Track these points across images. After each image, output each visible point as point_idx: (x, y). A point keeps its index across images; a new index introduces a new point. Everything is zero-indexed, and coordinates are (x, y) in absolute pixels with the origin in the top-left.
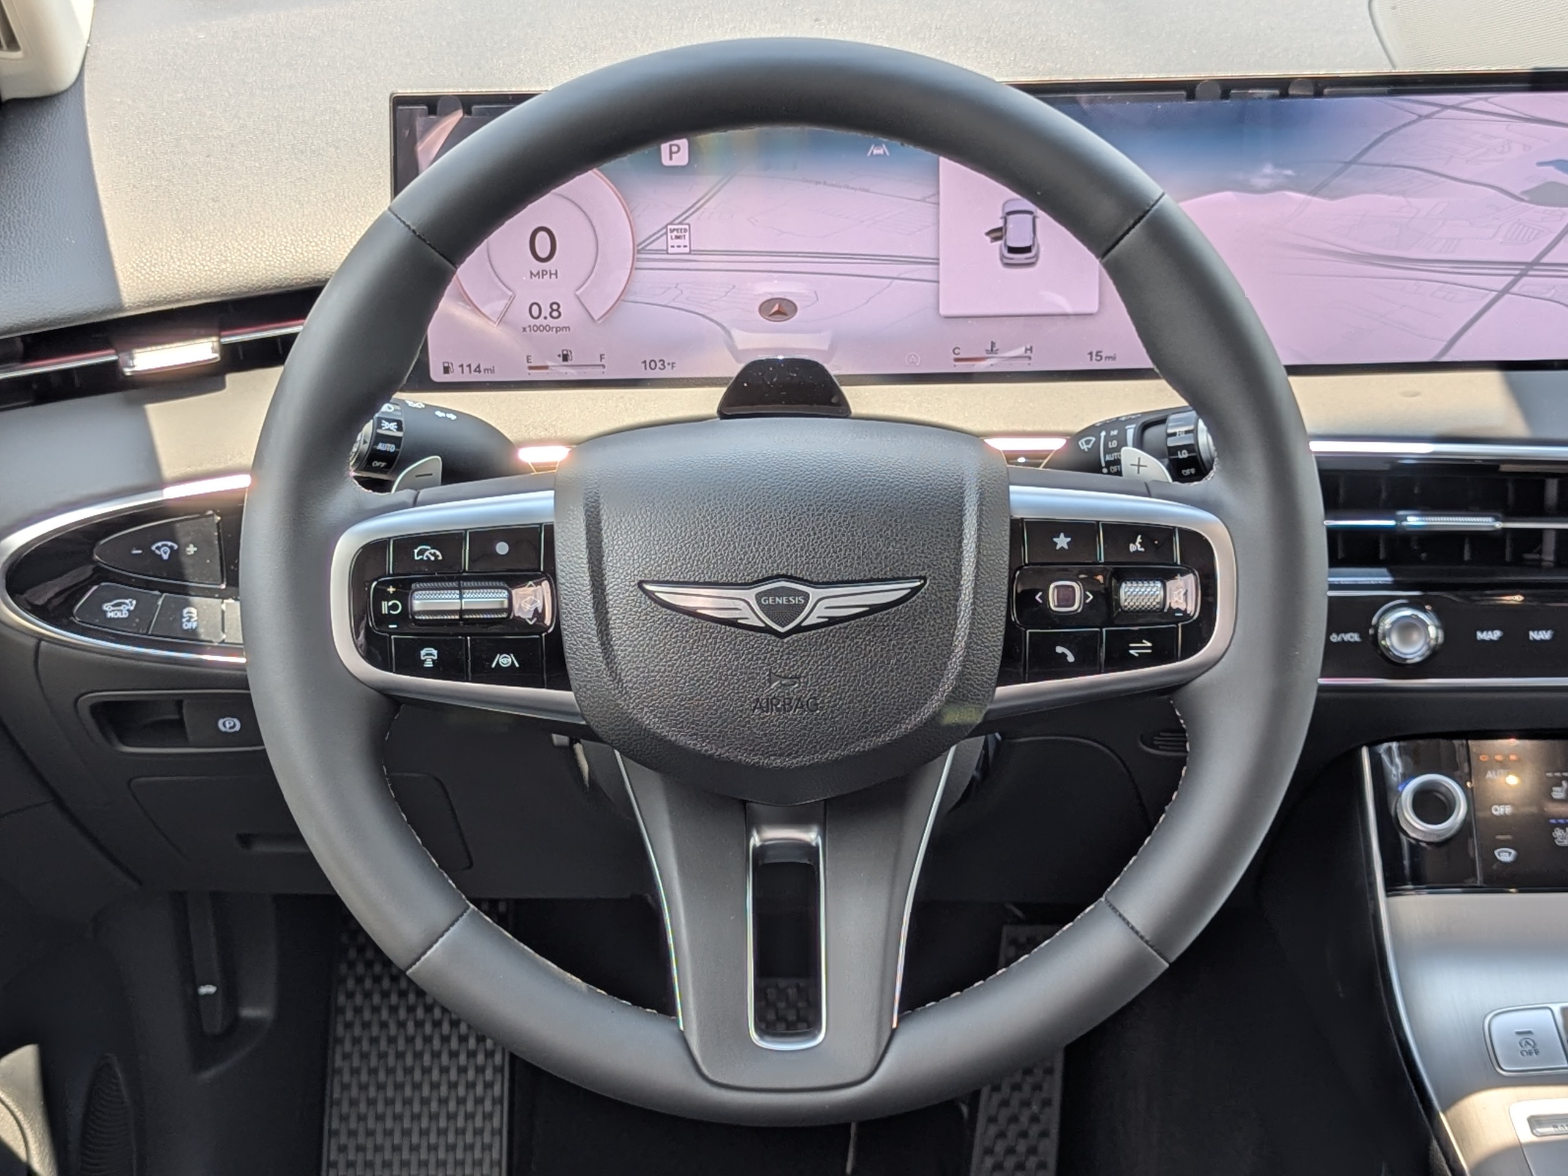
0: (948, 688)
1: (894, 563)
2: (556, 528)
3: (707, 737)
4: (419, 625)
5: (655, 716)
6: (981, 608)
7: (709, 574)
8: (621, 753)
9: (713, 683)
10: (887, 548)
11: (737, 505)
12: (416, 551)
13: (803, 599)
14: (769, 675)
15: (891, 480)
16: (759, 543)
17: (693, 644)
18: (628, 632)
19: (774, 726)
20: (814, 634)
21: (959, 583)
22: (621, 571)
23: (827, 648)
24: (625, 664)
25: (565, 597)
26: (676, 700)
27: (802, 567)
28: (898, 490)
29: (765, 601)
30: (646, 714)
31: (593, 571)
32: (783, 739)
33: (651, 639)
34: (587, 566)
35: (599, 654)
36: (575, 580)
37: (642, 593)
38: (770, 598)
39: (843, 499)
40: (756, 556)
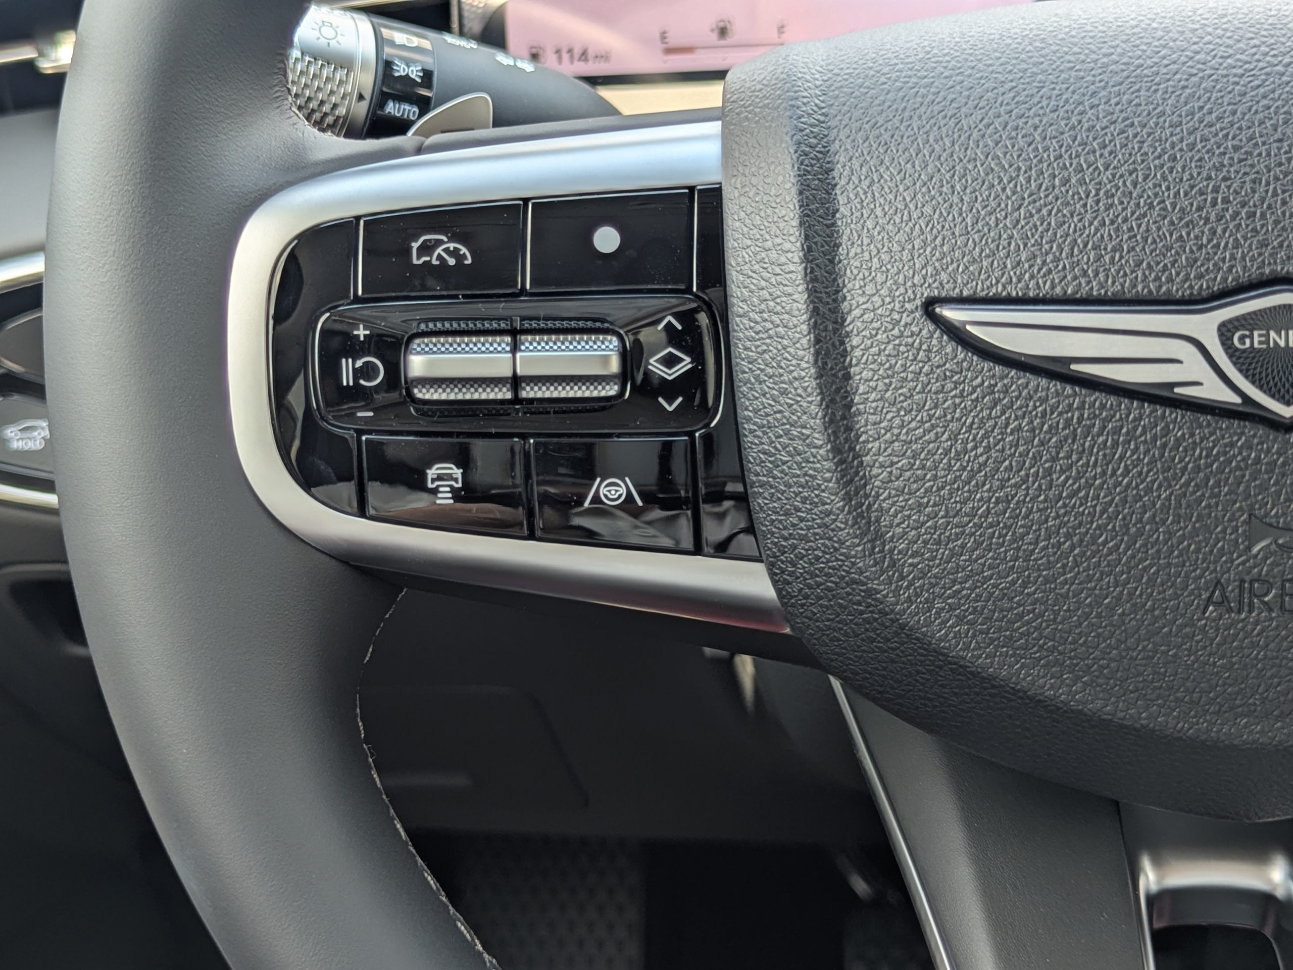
2: (728, 194)
3: (1088, 670)
4: (424, 414)
5: (960, 619)
7: (1101, 276)
8: (847, 684)
9: (1106, 542)
11: (1163, 113)
12: (415, 245)
14: (1248, 522)
16: (1226, 201)
17: (1059, 446)
18: (897, 421)
19: (1253, 645)
22: (880, 278)
24: (889, 497)
25: (748, 344)
26: (1013, 583)
29: (1242, 339)
30: (938, 613)
31: (814, 280)
32: (1273, 677)
33: (954, 437)
34: (801, 268)
35: (828, 475)
36: (772, 304)
37: (932, 327)
38: (1256, 333)
40: (1219, 231)
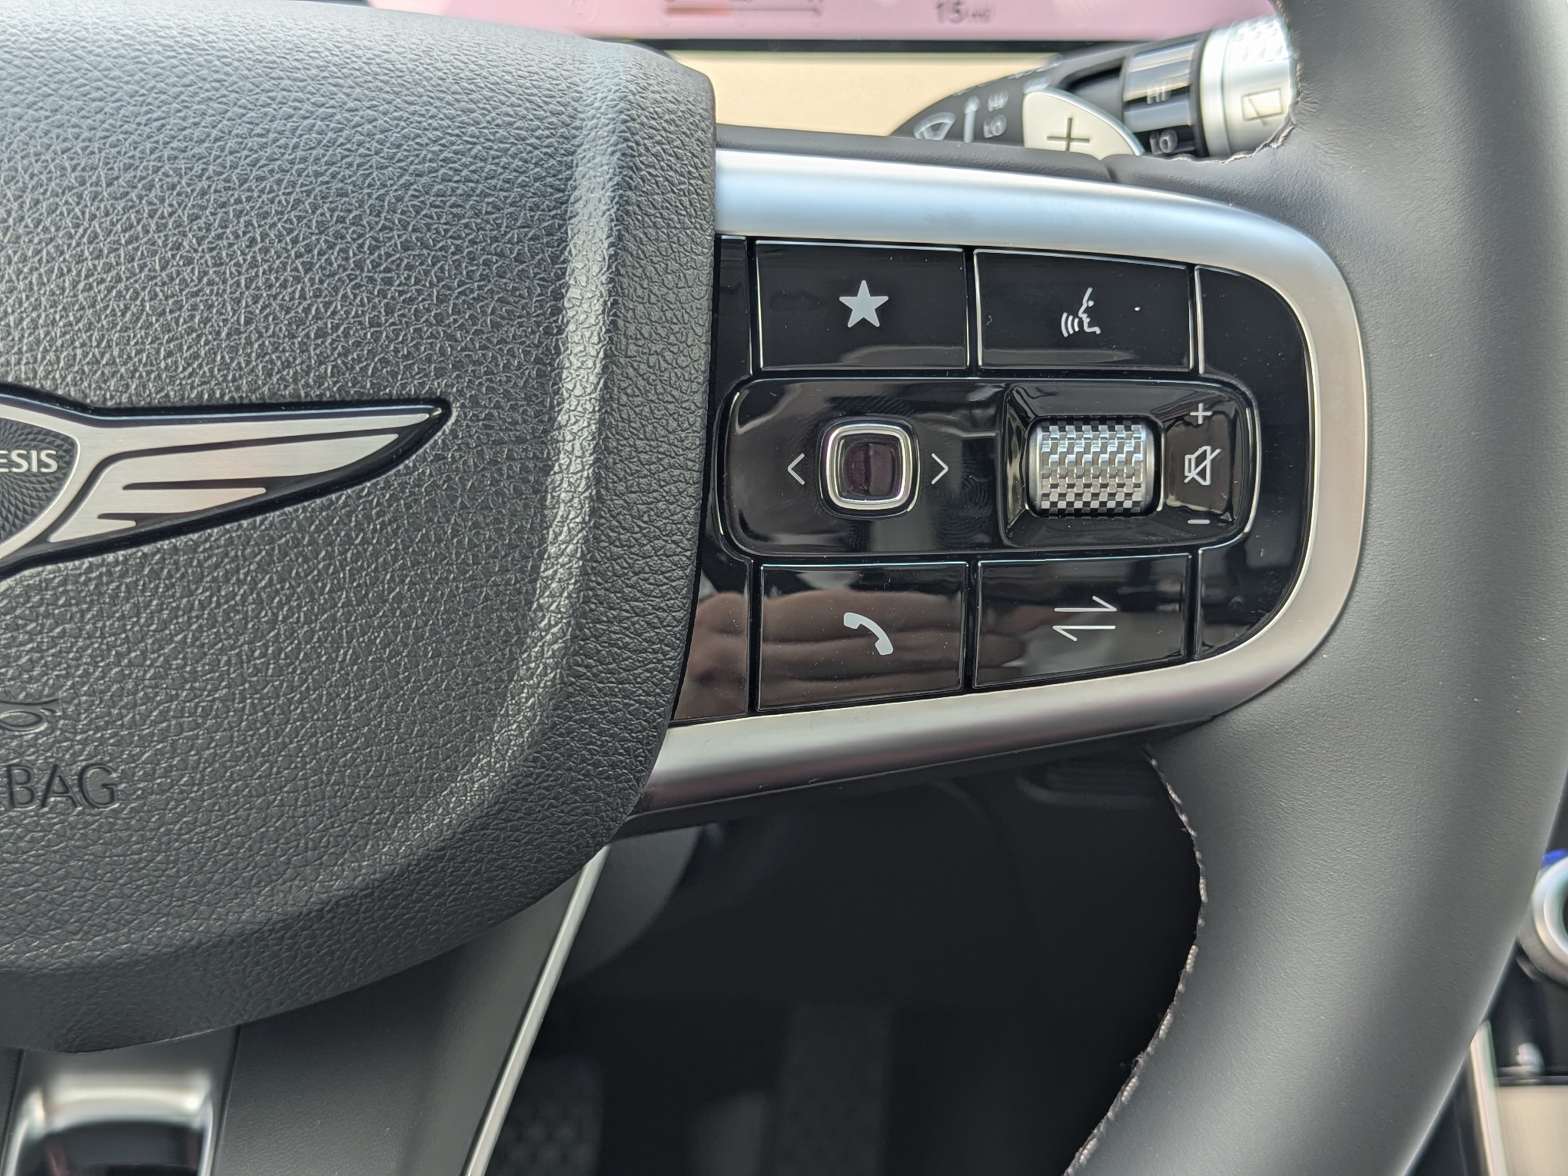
0: (521, 734)
1: (346, 352)
6: (620, 495)
10: (327, 305)
13: (57, 458)
15: (351, 104)
20: (90, 569)
21: (552, 420)
23: (137, 612)
27: (51, 356)
28: (370, 135)
39: (196, 150)
